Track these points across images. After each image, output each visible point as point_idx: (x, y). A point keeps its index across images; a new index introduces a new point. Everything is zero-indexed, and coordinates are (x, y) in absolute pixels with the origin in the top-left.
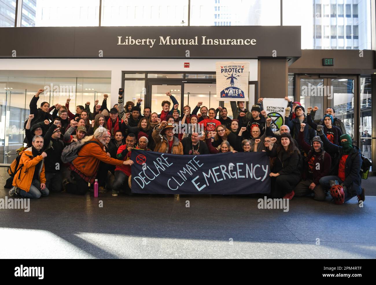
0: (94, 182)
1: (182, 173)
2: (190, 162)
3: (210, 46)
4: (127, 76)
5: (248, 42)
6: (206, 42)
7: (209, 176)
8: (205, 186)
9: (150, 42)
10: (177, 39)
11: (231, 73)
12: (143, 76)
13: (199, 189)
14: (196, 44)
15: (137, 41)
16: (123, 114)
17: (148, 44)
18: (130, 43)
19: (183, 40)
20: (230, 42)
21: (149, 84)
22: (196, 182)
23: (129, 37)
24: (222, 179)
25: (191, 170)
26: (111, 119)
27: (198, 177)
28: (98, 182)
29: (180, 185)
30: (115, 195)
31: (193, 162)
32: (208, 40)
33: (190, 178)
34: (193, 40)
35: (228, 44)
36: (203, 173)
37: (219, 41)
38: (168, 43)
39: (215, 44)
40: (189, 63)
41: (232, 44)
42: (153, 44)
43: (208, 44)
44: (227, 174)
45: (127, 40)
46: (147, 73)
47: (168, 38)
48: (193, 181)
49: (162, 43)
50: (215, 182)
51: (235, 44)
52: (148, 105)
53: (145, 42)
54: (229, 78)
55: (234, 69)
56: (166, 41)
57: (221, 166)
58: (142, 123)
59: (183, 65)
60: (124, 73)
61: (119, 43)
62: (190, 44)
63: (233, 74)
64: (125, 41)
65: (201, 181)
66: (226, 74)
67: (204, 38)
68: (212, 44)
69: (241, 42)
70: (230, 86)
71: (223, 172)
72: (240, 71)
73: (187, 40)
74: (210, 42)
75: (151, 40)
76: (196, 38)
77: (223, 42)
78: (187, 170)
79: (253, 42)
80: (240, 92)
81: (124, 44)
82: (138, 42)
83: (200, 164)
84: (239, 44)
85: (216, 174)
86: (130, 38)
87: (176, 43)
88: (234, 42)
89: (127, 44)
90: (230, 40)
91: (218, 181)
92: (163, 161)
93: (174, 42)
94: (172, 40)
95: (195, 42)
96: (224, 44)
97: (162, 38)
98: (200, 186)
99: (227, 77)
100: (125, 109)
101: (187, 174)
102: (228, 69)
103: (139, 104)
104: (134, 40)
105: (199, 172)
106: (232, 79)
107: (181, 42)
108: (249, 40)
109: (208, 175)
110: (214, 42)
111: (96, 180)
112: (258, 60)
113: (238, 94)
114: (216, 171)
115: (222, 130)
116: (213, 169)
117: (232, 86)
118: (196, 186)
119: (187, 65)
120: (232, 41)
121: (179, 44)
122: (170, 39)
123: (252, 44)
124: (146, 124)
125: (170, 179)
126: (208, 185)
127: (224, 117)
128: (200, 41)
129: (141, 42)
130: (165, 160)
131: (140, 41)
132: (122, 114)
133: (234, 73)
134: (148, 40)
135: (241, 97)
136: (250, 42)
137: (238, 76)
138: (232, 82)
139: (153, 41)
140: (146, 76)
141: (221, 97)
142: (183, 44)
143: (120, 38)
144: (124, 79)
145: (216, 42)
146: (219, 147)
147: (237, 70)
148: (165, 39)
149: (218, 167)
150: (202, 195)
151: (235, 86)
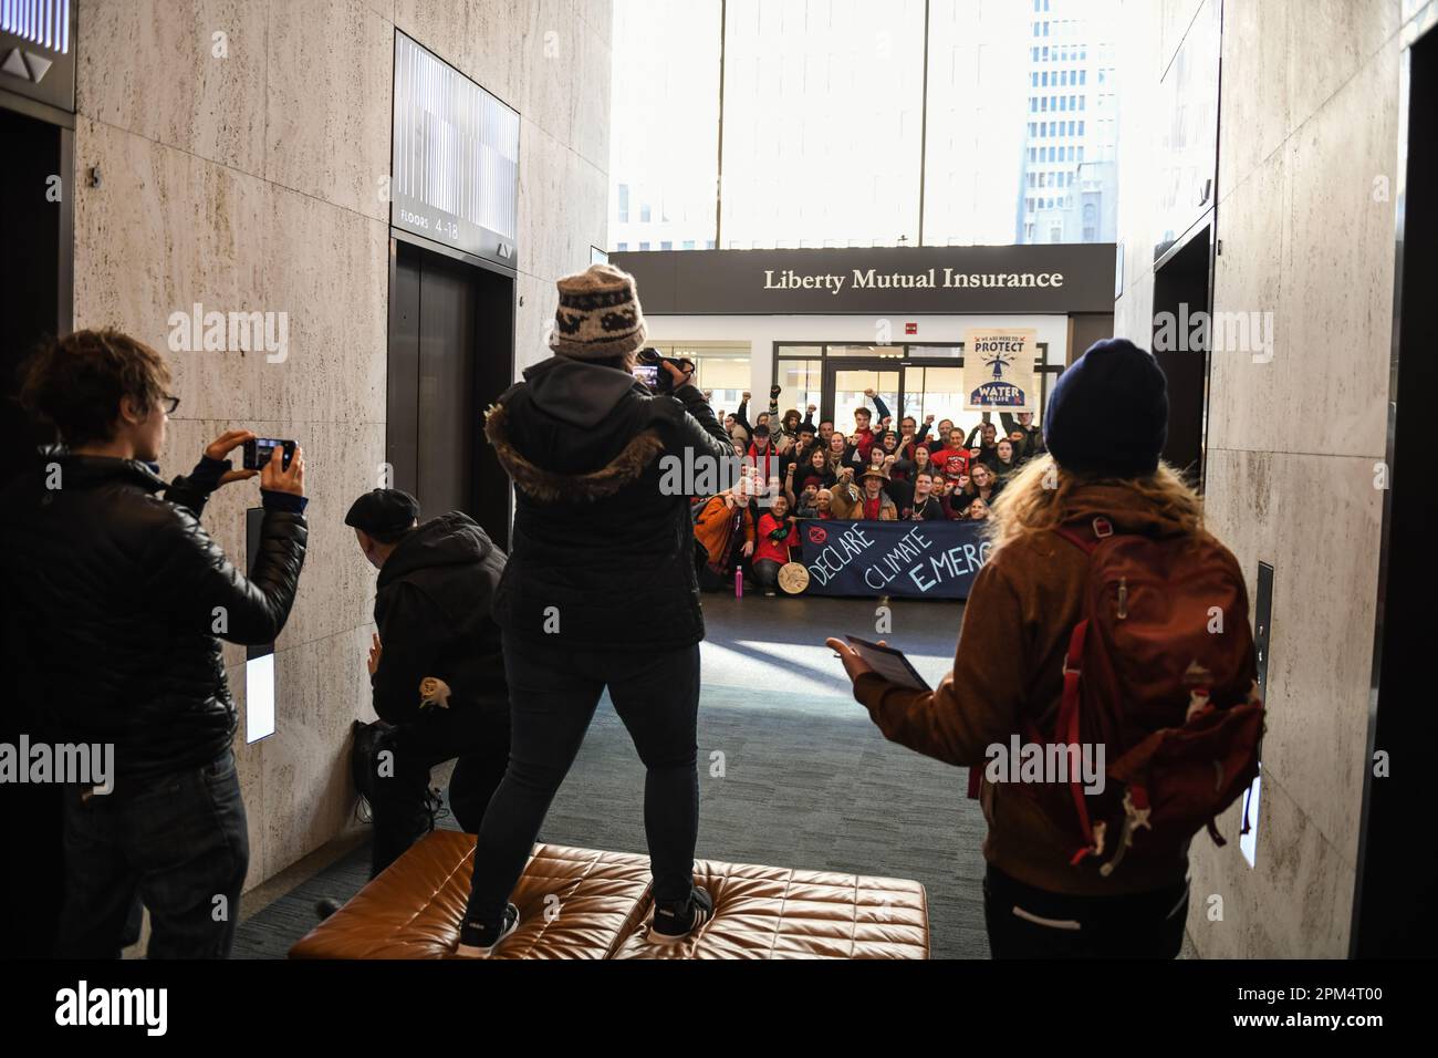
0: (736, 570)
1: (891, 560)
2: (906, 538)
3: (961, 289)
4: (783, 351)
5: (1044, 280)
6: (953, 281)
7: (941, 565)
8: (934, 582)
9: (832, 282)
10: (891, 275)
11: (995, 353)
12: (817, 351)
13: (924, 589)
14: (932, 285)
15: (805, 280)
16: (779, 436)
17: (828, 286)
18: (791, 285)
19: (904, 278)
20: (1005, 281)
21: (831, 368)
22: (918, 575)
23: (788, 271)
24: (966, 571)
25: (909, 553)
26: (756, 445)
27: (921, 566)
28: (742, 570)
29: (889, 580)
30: (771, 594)
31: (911, 538)
32: (957, 277)
33: (906, 568)
34: (924, 277)
35: (1000, 284)
36: (932, 559)
37: (981, 280)
38: (871, 285)
39: (972, 285)
40: (915, 325)
41: (1009, 284)
42: (839, 285)
43: (957, 285)
44: (977, 561)
45: (784, 279)
46: (824, 345)
47: (871, 273)
48: (912, 573)
49: (858, 283)
50: (952, 575)
51: (1017, 284)
52: (828, 414)
53: (823, 283)
54: (992, 363)
55: (1001, 344)
56: (864, 279)
57: (965, 547)
58: (814, 460)
59: (903, 328)
60: (777, 345)
61: (769, 286)
62: (918, 285)
63: (1002, 355)
64: (781, 281)
65: (927, 573)
66: (986, 354)
67: (948, 272)
68: (965, 285)
69: (1028, 280)
70: (992, 380)
71: (970, 557)
72: (1017, 347)
73: (911, 278)
74: (961, 280)
75: (836, 279)
76: (932, 271)
77: (989, 281)
78: (903, 551)
79: (1055, 280)
80: (1015, 393)
81: (778, 286)
82: (809, 283)
83: (925, 541)
84: (1024, 284)
85: (954, 562)
86: (791, 273)
87: (888, 285)
88: (1014, 281)
89: (784, 286)
90: (1005, 276)
91: (958, 573)
92: (856, 537)
93: (884, 282)
94: (880, 278)
95: (928, 282)
96: (992, 284)
97: (857, 273)
98: (924, 583)
99: (987, 362)
100: (782, 425)
101: (900, 561)
102: (990, 343)
103: (809, 417)
104: (798, 279)
105: (923, 557)
106: (998, 366)
107: (899, 281)
108: (1047, 276)
109: (940, 562)
110: (969, 281)
111: (739, 567)
112: (1069, 317)
113: (1011, 398)
114: (956, 555)
115: (982, 475)
116: (951, 552)
117: (997, 380)
118: (918, 582)
119: (911, 329)
120: (1010, 277)
121: (895, 285)
122: (875, 275)
123: (1054, 284)
124: (822, 460)
125: (870, 570)
126: (940, 580)
127: (990, 443)
128: (940, 278)
129: (814, 283)
130: (860, 535)
131: (812, 280)
132: (777, 437)
133: (1004, 352)
134: (828, 278)
135: (1018, 404)
136: (1049, 280)
137: (1013, 359)
138: (997, 371)
139: (839, 280)
140: (824, 351)
141: (972, 403)
142: (904, 285)
143: (769, 274)
144: (776, 358)
145: (975, 281)
146: (967, 511)
147: (1010, 345)
148: (864, 275)
149: (959, 549)
150: (927, 599)
151: (1003, 380)
